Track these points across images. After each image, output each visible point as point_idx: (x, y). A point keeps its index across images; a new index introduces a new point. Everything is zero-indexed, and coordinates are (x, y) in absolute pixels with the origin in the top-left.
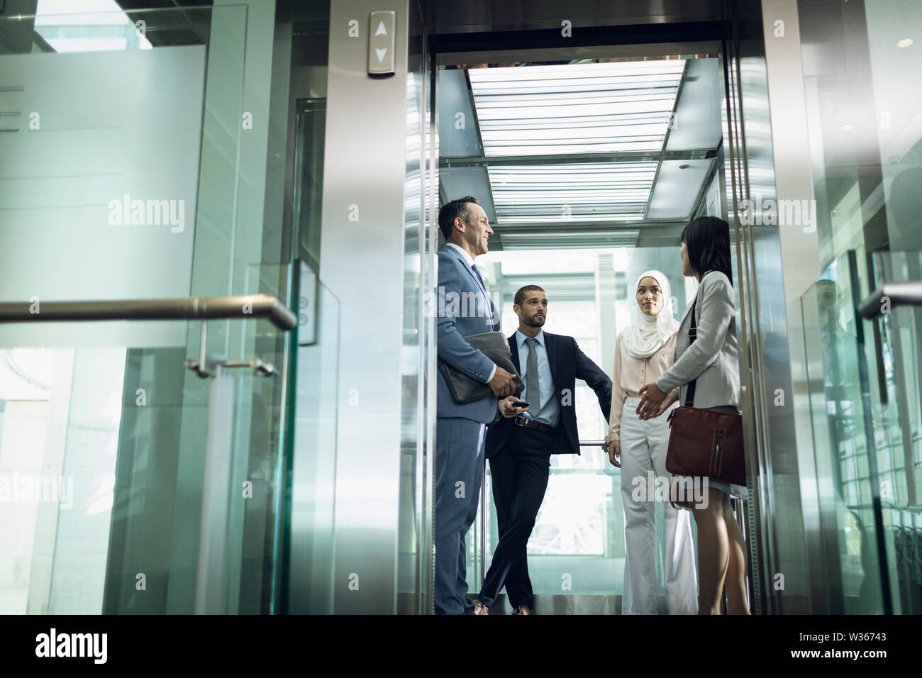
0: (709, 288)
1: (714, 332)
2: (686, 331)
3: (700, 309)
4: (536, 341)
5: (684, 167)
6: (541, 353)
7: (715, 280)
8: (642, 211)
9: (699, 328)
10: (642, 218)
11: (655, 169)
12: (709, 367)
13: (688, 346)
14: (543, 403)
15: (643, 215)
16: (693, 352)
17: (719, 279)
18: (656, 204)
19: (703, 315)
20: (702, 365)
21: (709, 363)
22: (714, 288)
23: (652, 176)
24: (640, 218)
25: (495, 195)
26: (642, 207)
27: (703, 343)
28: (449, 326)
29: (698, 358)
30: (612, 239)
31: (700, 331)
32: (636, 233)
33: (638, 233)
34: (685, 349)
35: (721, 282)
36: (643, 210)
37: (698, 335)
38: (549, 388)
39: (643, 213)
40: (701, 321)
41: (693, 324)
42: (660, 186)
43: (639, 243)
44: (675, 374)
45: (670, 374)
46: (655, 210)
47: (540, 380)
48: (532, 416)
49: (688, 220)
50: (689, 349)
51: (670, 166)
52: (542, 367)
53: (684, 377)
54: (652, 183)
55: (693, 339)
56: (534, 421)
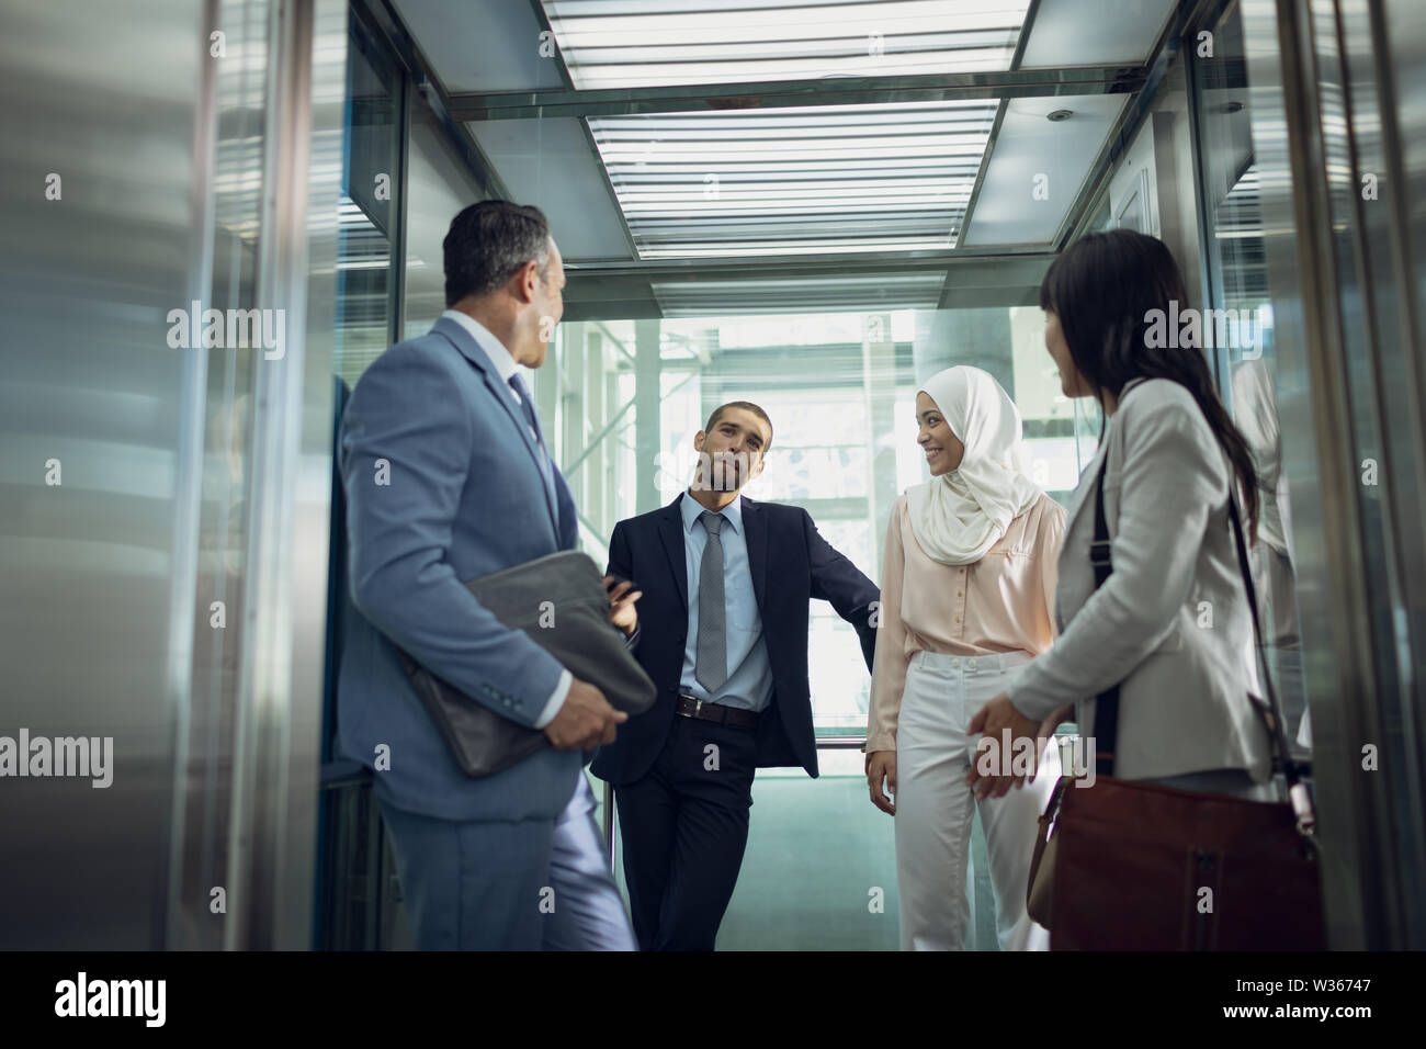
0: (1141, 428)
1: (1164, 554)
2: (1084, 550)
3: (1118, 491)
4: (724, 519)
5: (1058, 116)
6: (735, 546)
7: (1158, 405)
8: (953, 230)
9: (1118, 542)
10: (953, 246)
11: (989, 126)
12: (1156, 654)
13: (1091, 593)
14: (733, 659)
15: (956, 239)
16: (1103, 613)
17: (1169, 402)
18: (984, 213)
19: (1131, 505)
20: (1134, 650)
21: (1155, 642)
22: (1155, 430)
23: (980, 143)
24: (949, 244)
25: (624, 196)
26: (953, 221)
27: (1132, 585)
28: (429, 565)
29: (1122, 628)
30: (888, 291)
31: (1124, 554)
32: (937, 279)
33: (944, 278)
34: (1083, 603)
35: (1176, 410)
36: (957, 227)
37: (1118, 563)
38: (749, 627)
39: (955, 234)
40: (1125, 522)
41: (1101, 531)
42: (1002, 169)
43: (944, 299)
44: (1059, 674)
45: (1043, 674)
46: (983, 226)
47: (728, 608)
48: (709, 691)
49: (1053, 249)
50: (1093, 603)
51: (1029, 111)
52: (734, 579)
53: (1082, 680)
54: (979, 161)
55: (1102, 573)
56: (713, 704)
